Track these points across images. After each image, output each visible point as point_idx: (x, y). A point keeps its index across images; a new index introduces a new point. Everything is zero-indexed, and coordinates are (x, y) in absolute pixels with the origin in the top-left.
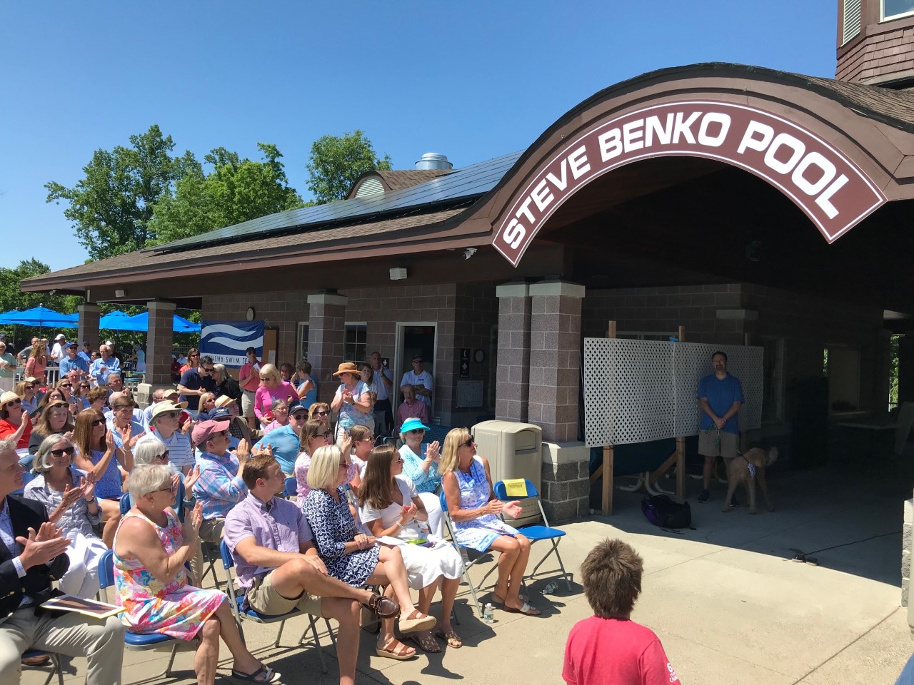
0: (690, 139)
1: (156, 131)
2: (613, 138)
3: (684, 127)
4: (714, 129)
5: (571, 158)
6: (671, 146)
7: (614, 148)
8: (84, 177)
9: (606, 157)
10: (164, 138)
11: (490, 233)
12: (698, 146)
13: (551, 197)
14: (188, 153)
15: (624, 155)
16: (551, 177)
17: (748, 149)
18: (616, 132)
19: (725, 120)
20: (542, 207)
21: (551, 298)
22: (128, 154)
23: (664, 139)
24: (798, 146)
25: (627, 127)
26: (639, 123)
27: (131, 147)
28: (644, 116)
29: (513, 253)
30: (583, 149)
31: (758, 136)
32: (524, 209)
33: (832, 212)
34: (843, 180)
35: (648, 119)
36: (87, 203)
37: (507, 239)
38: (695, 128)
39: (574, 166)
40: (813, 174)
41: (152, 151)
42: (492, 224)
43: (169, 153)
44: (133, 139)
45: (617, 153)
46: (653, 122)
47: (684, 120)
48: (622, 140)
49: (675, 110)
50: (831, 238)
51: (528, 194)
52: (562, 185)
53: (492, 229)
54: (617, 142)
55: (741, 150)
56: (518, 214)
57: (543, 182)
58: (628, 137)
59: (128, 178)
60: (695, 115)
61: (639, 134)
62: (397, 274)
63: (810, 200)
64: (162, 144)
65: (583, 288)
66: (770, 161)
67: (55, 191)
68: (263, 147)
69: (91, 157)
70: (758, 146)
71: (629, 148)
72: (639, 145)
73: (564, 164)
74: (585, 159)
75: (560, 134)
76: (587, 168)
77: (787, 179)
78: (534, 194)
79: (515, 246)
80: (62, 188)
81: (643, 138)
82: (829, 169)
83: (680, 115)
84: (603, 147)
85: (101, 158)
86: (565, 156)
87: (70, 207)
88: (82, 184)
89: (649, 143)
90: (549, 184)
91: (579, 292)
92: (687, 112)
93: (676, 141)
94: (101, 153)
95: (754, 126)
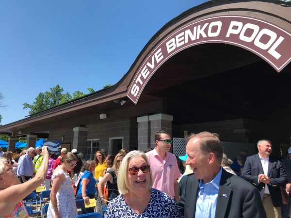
0: (204, 36)
1: (58, 86)
2: (172, 43)
3: (201, 31)
4: (214, 29)
5: (156, 54)
6: (196, 40)
7: (172, 47)
8: (35, 101)
9: (169, 51)
10: (61, 88)
11: (126, 91)
12: (208, 38)
13: (149, 72)
14: (67, 93)
15: (177, 49)
16: (148, 64)
17: (231, 35)
18: (173, 40)
19: (219, 24)
20: (145, 77)
21: (158, 120)
22: (49, 94)
23: (193, 38)
24: (256, 28)
25: (177, 37)
26: (182, 34)
27: (50, 91)
28: (184, 31)
29: (135, 98)
30: (160, 50)
31: (235, 28)
32: (139, 79)
33: (277, 56)
34: (281, 39)
35: (186, 32)
36: (35, 109)
37: (133, 93)
38: (206, 31)
39: (157, 57)
40: (265, 39)
41: (57, 92)
42: (127, 87)
43: (62, 93)
44: (51, 89)
45: (174, 48)
46: (188, 32)
47: (201, 28)
48: (175, 42)
49: (197, 25)
50: (279, 69)
51: (140, 73)
52: (152, 66)
53: (127, 90)
54: (174, 44)
55: (228, 35)
56: (136, 82)
57: (146, 67)
58: (178, 40)
59: (49, 101)
60: (206, 25)
61: (183, 38)
62: (102, 116)
63: (265, 52)
64: (60, 90)
65: (172, 117)
66: (242, 37)
67: (26, 106)
68: (89, 89)
69: (38, 95)
70: (236, 32)
71: (179, 45)
72: (183, 43)
73: (153, 58)
74: (161, 54)
75: (151, 46)
76: (162, 57)
77: (252, 44)
78: (142, 72)
79: (135, 95)
80: (28, 105)
81: (184, 40)
82: (273, 35)
83: (199, 27)
84: (168, 47)
85: (41, 95)
86: (153, 54)
87: (30, 110)
88: (35, 103)
89: (187, 41)
90: (148, 67)
91: (170, 118)
92: (202, 24)
93: (198, 38)
94: (41, 93)
95: (233, 23)
